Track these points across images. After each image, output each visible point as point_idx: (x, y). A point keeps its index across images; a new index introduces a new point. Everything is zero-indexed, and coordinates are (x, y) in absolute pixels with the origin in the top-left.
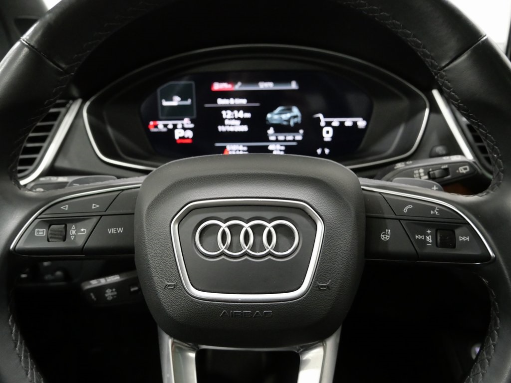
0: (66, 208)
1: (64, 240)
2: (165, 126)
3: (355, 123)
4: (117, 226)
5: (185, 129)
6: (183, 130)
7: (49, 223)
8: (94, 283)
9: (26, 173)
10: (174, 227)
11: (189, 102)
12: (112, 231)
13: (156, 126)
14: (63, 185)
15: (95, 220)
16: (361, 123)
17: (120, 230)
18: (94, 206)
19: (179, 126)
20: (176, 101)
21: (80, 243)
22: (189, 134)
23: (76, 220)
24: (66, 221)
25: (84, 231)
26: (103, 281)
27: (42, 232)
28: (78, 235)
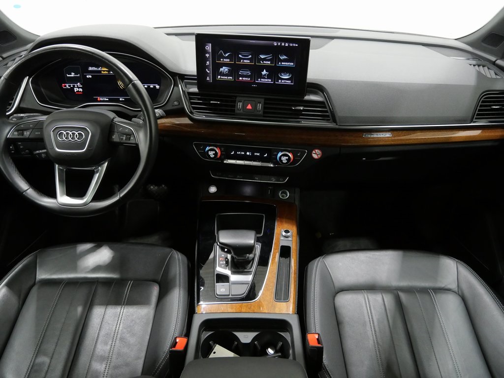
0: (22, 126)
1: (23, 135)
2: (70, 86)
3: (155, 87)
4: (38, 132)
5: (79, 88)
6: (78, 89)
7: (17, 131)
8: (38, 152)
9: (9, 109)
10: (52, 133)
11: (79, 75)
12: (37, 133)
13: (65, 86)
14: (22, 118)
15: (31, 130)
16: (158, 87)
17: (39, 133)
18: (31, 126)
19: (76, 86)
20: (73, 75)
21: (27, 136)
22: (81, 90)
23: (26, 130)
24: (23, 130)
25: (28, 133)
26: (41, 151)
27: (16, 133)
28: (27, 134)
